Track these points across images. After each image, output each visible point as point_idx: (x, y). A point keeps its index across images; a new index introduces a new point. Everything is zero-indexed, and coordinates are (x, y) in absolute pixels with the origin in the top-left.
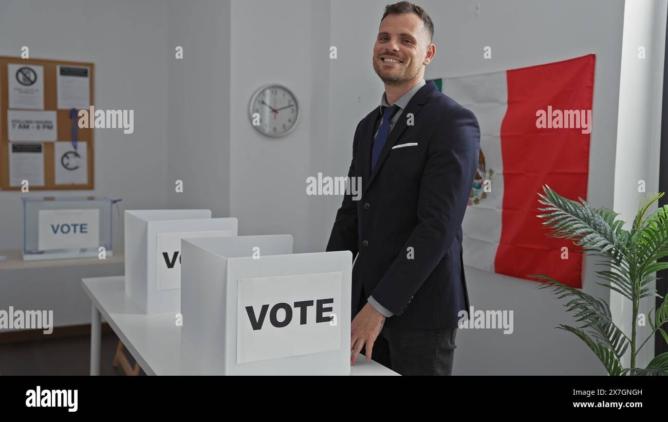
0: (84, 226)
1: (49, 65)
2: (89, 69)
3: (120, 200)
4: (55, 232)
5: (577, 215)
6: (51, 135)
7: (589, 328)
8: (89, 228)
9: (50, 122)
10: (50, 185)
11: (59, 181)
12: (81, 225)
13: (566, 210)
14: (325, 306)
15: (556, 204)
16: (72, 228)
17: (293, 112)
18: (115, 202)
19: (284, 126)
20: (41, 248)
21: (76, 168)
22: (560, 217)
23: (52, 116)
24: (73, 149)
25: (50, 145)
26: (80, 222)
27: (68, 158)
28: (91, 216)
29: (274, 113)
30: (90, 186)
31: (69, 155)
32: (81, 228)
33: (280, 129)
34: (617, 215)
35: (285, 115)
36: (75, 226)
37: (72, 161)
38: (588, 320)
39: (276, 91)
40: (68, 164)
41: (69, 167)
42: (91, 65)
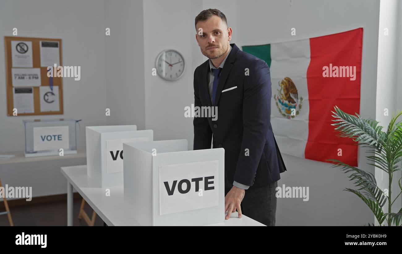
0: (60, 136)
1: (35, 41)
2: (58, 42)
3: (80, 120)
4: (43, 140)
5: (355, 124)
6: (37, 83)
7: (363, 190)
8: (63, 137)
9: (37, 75)
10: (38, 112)
11: (42, 110)
12: (58, 136)
13: (348, 121)
14: (209, 180)
15: (342, 117)
16: (53, 137)
17: (181, 65)
18: (77, 121)
19: (176, 74)
20: (35, 150)
21: (53, 102)
22: (345, 125)
23: (38, 71)
24: (50, 91)
25: (37, 88)
26: (57, 134)
27: (48, 96)
28: (64, 130)
29: (170, 67)
30: (61, 112)
31: (49, 94)
32: (58, 137)
33: (174, 76)
34: (378, 123)
35: (177, 67)
36: (55, 136)
37: (50, 98)
38: (362, 185)
39: (171, 54)
40: (48, 100)
41: (48, 101)
42: (60, 40)
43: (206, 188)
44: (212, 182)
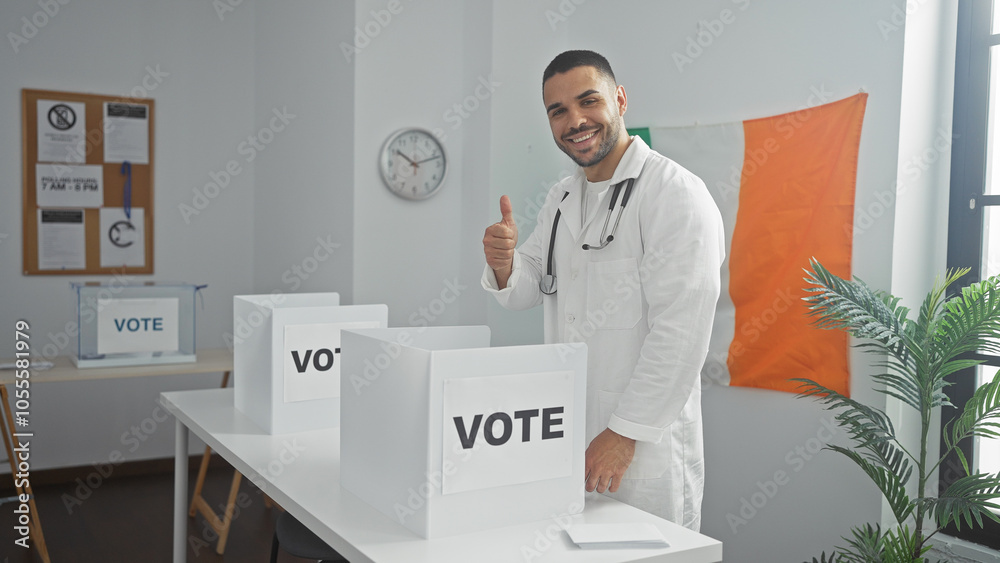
0: (157, 322)
1: (92, 102)
2: (147, 107)
3: (205, 286)
4: (120, 329)
5: (853, 298)
6: (95, 199)
7: (863, 449)
8: (165, 324)
9: (94, 181)
10: (93, 267)
11: (105, 262)
12: (155, 320)
13: (839, 292)
14: (553, 417)
15: (825, 282)
16: (142, 324)
17: (438, 166)
18: (198, 288)
19: (427, 184)
20: (100, 351)
21: (129, 244)
22: (832, 300)
23: (96, 172)
24: (125, 219)
25: (94, 213)
26: (152, 316)
27: (118, 230)
28: (168, 308)
29: (412, 168)
30: (148, 269)
31: (119, 226)
32: (155, 324)
33: (421, 189)
34: (896, 300)
35: (430, 169)
36: (146, 320)
37: (125, 235)
38: (862, 439)
39: (416, 138)
40: (118, 239)
41: (120, 242)
42: (151, 102)
43: (547, 435)
44: (559, 422)
